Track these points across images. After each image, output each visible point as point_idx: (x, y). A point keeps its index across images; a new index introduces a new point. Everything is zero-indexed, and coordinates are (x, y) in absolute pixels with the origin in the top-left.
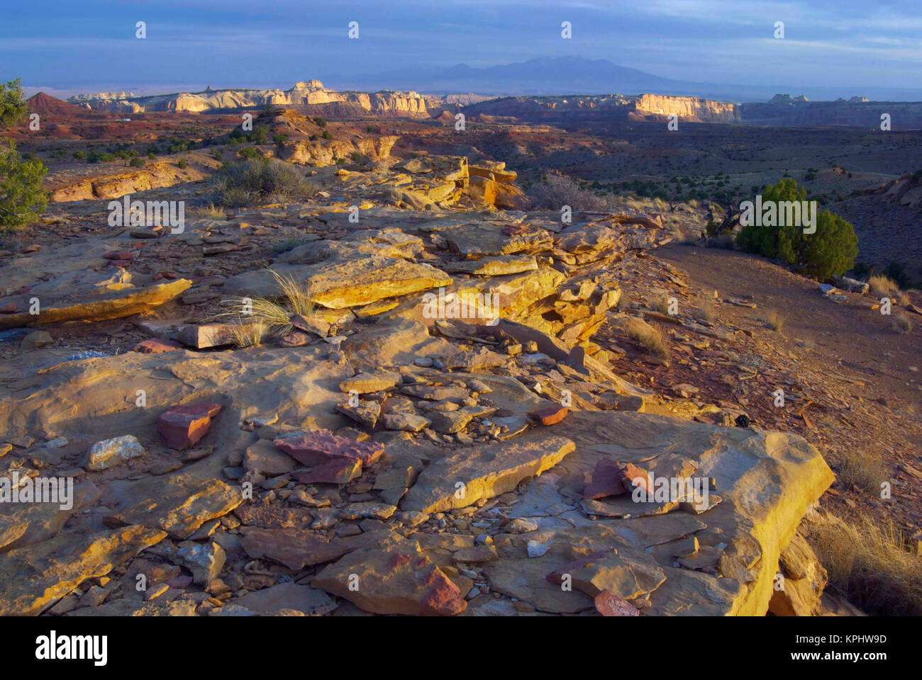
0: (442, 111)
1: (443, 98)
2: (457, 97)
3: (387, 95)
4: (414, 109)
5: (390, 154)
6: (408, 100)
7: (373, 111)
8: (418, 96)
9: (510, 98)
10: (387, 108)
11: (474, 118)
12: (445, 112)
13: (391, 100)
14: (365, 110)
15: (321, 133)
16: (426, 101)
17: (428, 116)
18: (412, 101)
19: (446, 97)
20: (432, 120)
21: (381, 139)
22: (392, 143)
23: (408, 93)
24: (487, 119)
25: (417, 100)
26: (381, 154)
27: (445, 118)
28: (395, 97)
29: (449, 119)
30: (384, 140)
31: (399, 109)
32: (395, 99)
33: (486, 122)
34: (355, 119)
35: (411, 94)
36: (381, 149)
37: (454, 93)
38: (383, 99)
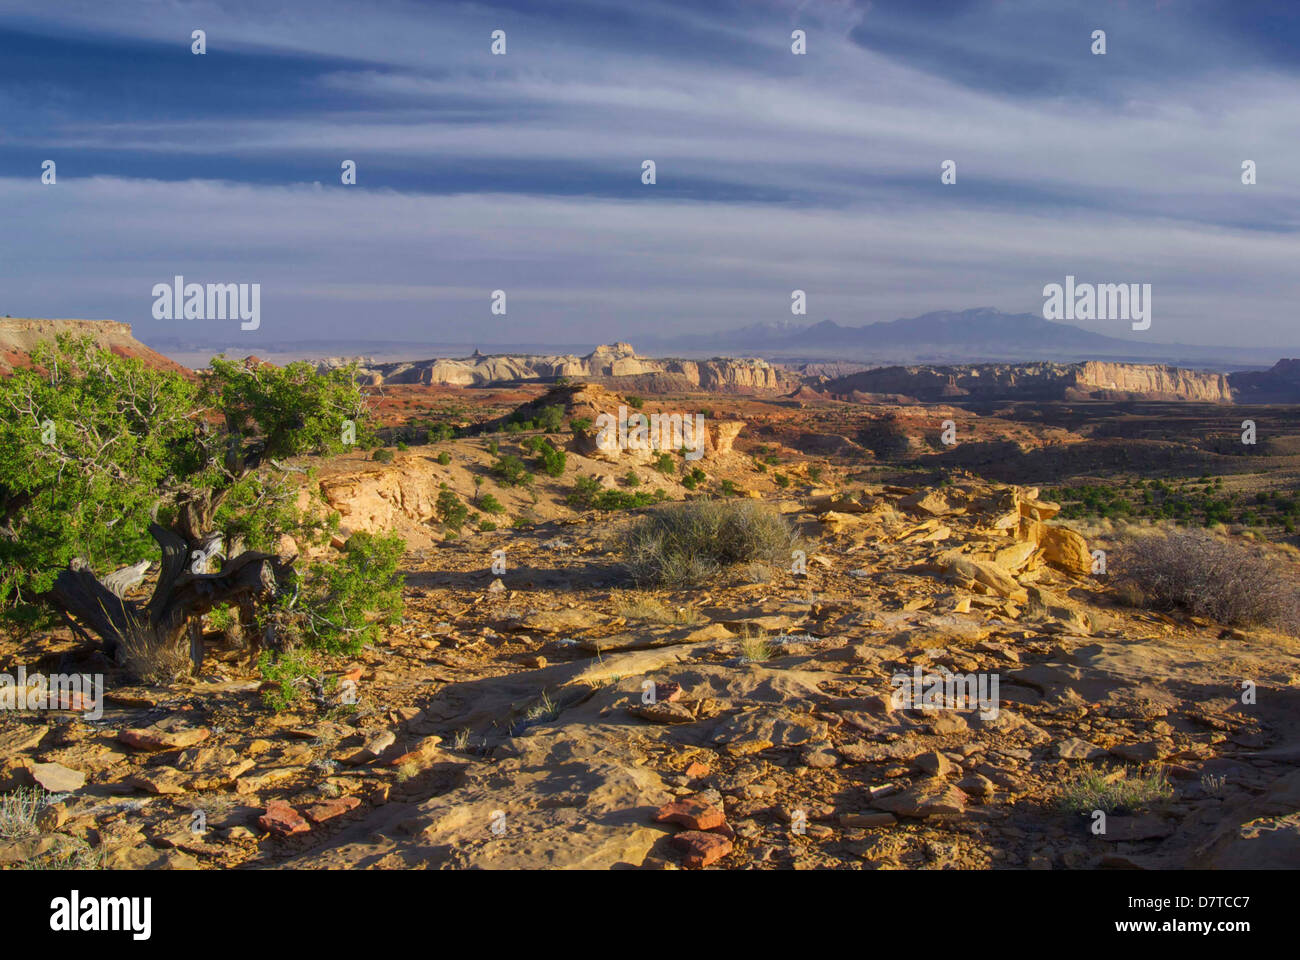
0: (800, 387)
1: (801, 369)
2: (821, 366)
3: (722, 364)
4: (760, 383)
5: (733, 447)
6: (752, 371)
7: (703, 386)
8: (766, 365)
9: (896, 368)
10: (722, 382)
11: (845, 397)
12: (805, 388)
13: (728, 371)
14: (691, 386)
16: (776, 372)
17: (780, 393)
18: (758, 372)
19: (805, 367)
20: (786, 399)
21: (720, 426)
22: (735, 432)
23: (752, 362)
24: (863, 398)
25: (765, 370)
26: (720, 447)
27: (804, 396)
28: (734, 366)
29: (810, 398)
30: (724, 427)
31: (740, 383)
32: (734, 370)
33: (862, 401)
34: (678, 397)
35: (756, 363)
36: (721, 441)
37: (817, 361)
38: (718, 370)
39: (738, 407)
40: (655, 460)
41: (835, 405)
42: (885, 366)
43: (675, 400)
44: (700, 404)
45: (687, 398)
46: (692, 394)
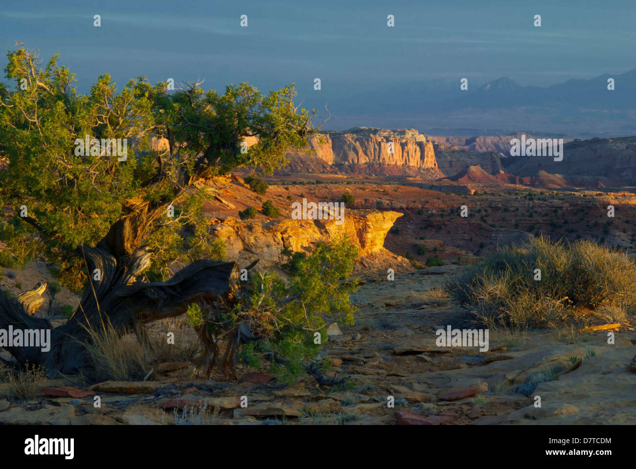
0: (467, 167)
1: (468, 142)
2: (496, 139)
3: (363, 136)
4: (414, 162)
5: (385, 246)
6: (403, 145)
7: (338, 166)
8: (421, 138)
9: (596, 141)
10: (363, 160)
11: (527, 180)
12: (473, 168)
13: (371, 145)
14: (323, 165)
15: (258, 206)
16: (436, 147)
17: (440, 175)
18: (411, 147)
19: (473, 140)
20: (448, 183)
21: (369, 216)
22: (389, 225)
23: (403, 133)
24: (553, 182)
25: (420, 145)
26: (368, 244)
27: (472, 179)
28: (379, 140)
29: (479, 181)
30: (373, 218)
31: (387, 162)
32: (379, 144)
33: (551, 185)
34: (305, 181)
35: (409, 135)
36: (369, 236)
37: (490, 133)
38: (358, 143)
39: (385, 193)
40: (285, 260)
41: (515, 189)
42: (583, 139)
43: (301, 183)
44: (335, 189)
45: (318, 182)
46: (324, 176)
